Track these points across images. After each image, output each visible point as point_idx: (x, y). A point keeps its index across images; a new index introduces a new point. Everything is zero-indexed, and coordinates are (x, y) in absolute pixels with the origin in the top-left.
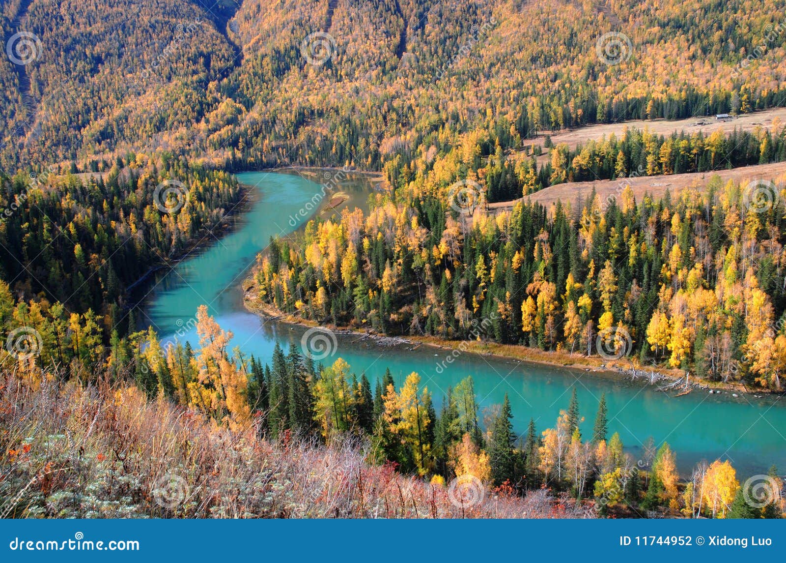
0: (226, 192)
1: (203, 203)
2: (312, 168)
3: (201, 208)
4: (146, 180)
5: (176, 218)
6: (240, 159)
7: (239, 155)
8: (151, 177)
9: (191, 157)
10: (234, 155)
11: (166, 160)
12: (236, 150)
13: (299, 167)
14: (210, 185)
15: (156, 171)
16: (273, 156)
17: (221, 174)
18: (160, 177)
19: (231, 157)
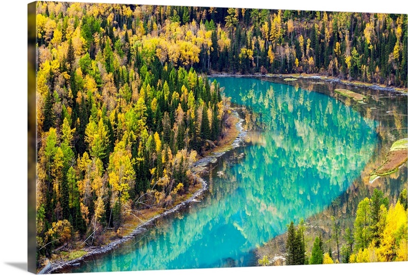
0: (200, 117)
1: (157, 135)
2: (356, 83)
3: (153, 144)
4: (51, 73)
5: (105, 161)
6: (226, 49)
7: (225, 41)
8: (63, 69)
9: (134, 33)
10: (214, 38)
11: (89, 33)
12: (219, 29)
13: (333, 79)
14: (170, 97)
15: (70, 58)
16: (287, 51)
17: (192, 76)
18: (79, 72)
19: (210, 43)
